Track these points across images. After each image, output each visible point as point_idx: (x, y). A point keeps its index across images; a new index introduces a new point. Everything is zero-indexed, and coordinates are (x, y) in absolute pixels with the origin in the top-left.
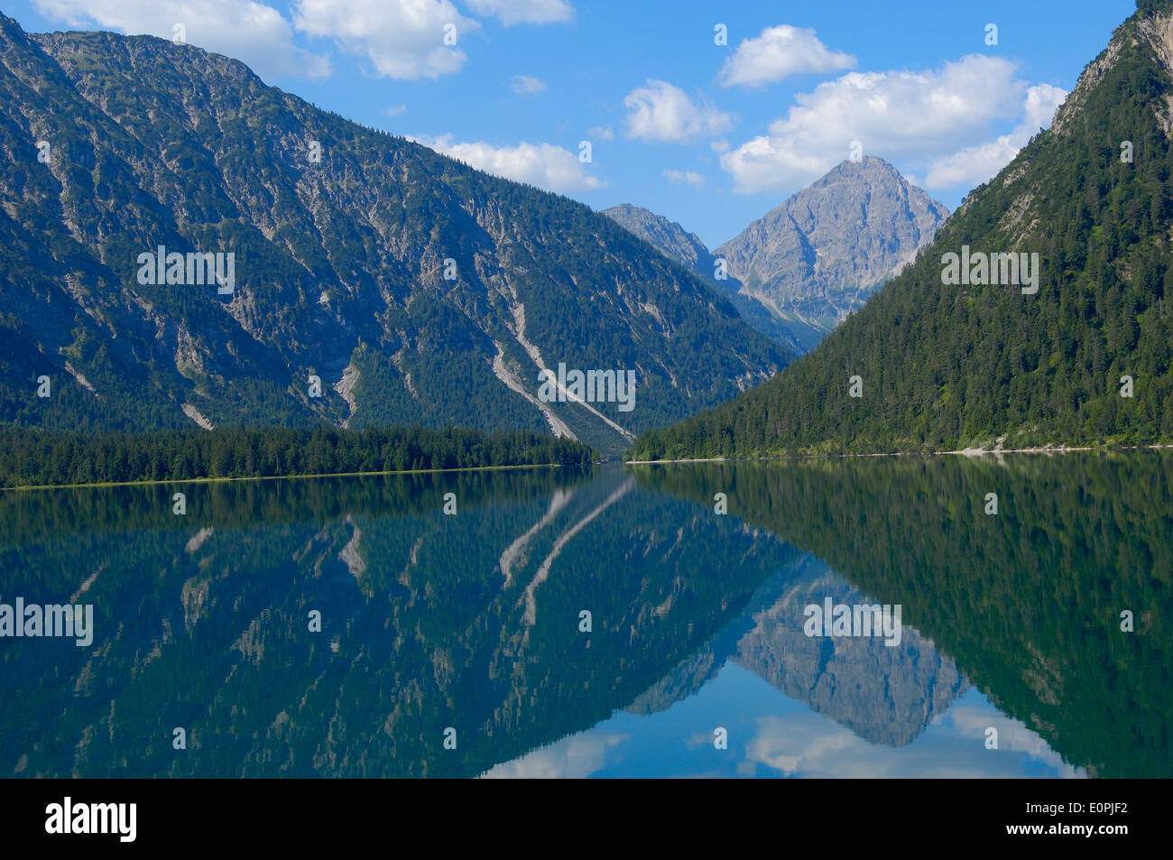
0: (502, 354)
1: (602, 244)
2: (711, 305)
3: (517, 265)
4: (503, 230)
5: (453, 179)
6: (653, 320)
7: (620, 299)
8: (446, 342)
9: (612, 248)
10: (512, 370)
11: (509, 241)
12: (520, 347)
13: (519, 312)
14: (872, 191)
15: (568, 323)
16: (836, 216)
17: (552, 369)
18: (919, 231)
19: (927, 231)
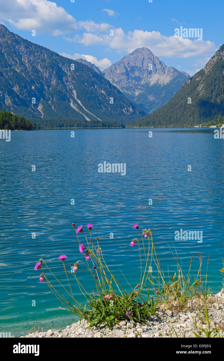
0: (72, 102)
1: (91, 75)
2: (116, 91)
3: (73, 80)
4: (69, 71)
5: (56, 58)
6: (104, 94)
7: (96, 89)
8: (60, 99)
9: (93, 76)
10: (75, 106)
11: (70, 74)
12: (76, 100)
13: (74, 92)
14: (145, 57)
15: (86, 95)
16: (135, 64)
17: (84, 106)
18: (157, 69)
19: (159, 69)
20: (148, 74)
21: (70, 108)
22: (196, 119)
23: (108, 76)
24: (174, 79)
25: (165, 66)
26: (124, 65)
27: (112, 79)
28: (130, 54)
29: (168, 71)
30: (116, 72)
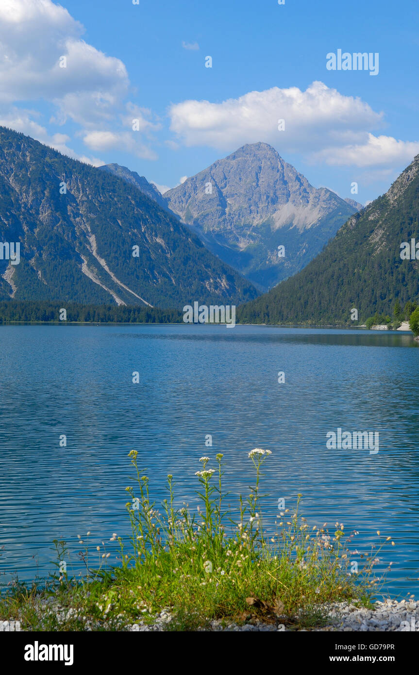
0: (86, 262)
1: (133, 202)
2: (189, 240)
3: (90, 213)
4: (81, 192)
5: (52, 160)
6: (161, 247)
7: (144, 234)
8: (57, 254)
9: (138, 205)
10: (92, 271)
11: (85, 199)
12: (96, 259)
13: (92, 239)
14: (262, 165)
15: (119, 246)
16: (240, 179)
17: (113, 272)
18: (290, 192)
19: (294, 192)
20: (268, 203)
21: (79, 276)
22: (364, 309)
23: (177, 204)
24: (330, 217)
25: (310, 186)
26: (214, 180)
27: (185, 212)
28: (228, 158)
29: (316, 197)
30: (196, 197)
